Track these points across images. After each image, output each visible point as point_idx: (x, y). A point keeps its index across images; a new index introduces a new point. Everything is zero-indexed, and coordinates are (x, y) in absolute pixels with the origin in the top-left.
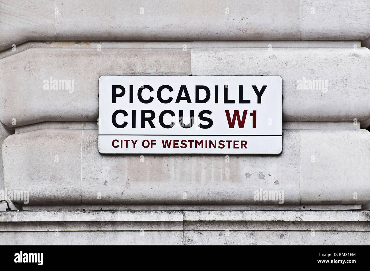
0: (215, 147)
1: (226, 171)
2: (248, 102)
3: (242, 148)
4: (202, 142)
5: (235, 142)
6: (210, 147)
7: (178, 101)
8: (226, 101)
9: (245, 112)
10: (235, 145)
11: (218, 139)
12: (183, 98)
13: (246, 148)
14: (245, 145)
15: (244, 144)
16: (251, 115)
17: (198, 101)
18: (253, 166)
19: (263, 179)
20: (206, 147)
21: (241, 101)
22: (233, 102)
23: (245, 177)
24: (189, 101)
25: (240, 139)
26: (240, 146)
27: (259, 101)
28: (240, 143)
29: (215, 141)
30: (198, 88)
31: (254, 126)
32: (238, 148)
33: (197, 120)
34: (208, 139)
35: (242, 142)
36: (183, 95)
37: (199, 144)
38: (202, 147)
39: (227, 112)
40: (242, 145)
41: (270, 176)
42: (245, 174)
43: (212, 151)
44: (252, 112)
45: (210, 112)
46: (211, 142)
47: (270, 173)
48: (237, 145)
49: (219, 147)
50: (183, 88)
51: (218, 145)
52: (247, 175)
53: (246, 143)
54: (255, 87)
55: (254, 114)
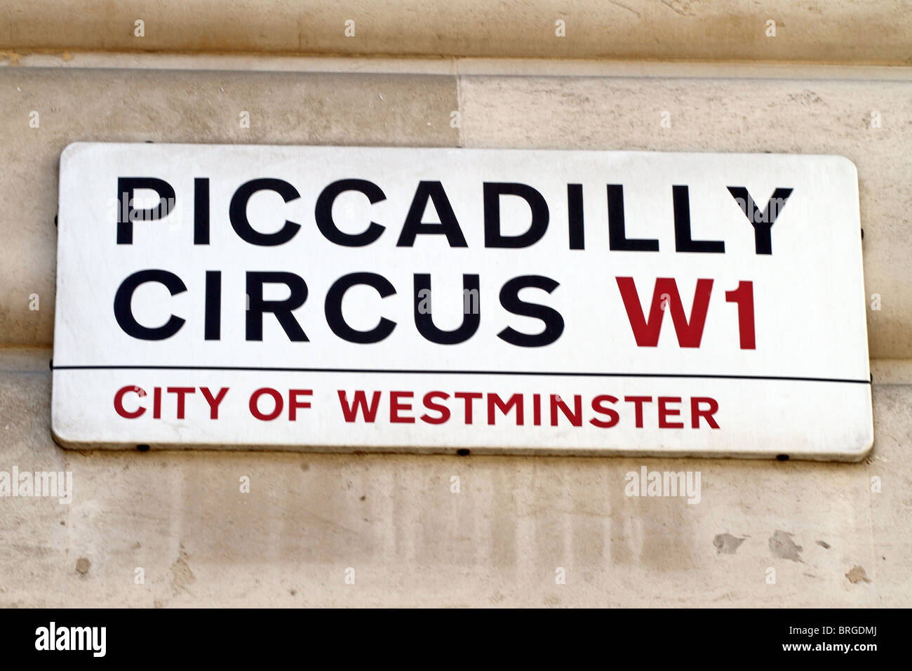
0: (576, 420)
1: (628, 524)
2: (717, 247)
3: (695, 424)
4: (518, 399)
5: (662, 401)
6: (554, 422)
7: (406, 239)
8: (619, 241)
9: (704, 287)
10: (663, 412)
11: (590, 389)
12: (431, 229)
13: (714, 425)
14: (709, 416)
15: (705, 411)
16: (730, 297)
17: (494, 238)
18: (747, 508)
19: (795, 558)
20: (537, 421)
21: (685, 243)
22: (652, 245)
23: (714, 550)
24: (457, 239)
25: (687, 390)
26: (686, 416)
27: (763, 245)
28: (686, 409)
29: (578, 399)
30: (493, 192)
31: (748, 340)
32: (680, 426)
33: (494, 316)
34: (546, 388)
35: (695, 401)
36: (431, 215)
37: (505, 409)
38: (520, 421)
39: (627, 286)
40: (696, 413)
41: (826, 546)
42: (712, 537)
43: (565, 436)
44: (734, 287)
45: (548, 285)
46: (556, 403)
47: (824, 534)
48: (677, 413)
49: (595, 422)
50: (430, 191)
51: (588, 413)
52: (720, 541)
53: (714, 405)
54: (740, 193)
55: (743, 296)
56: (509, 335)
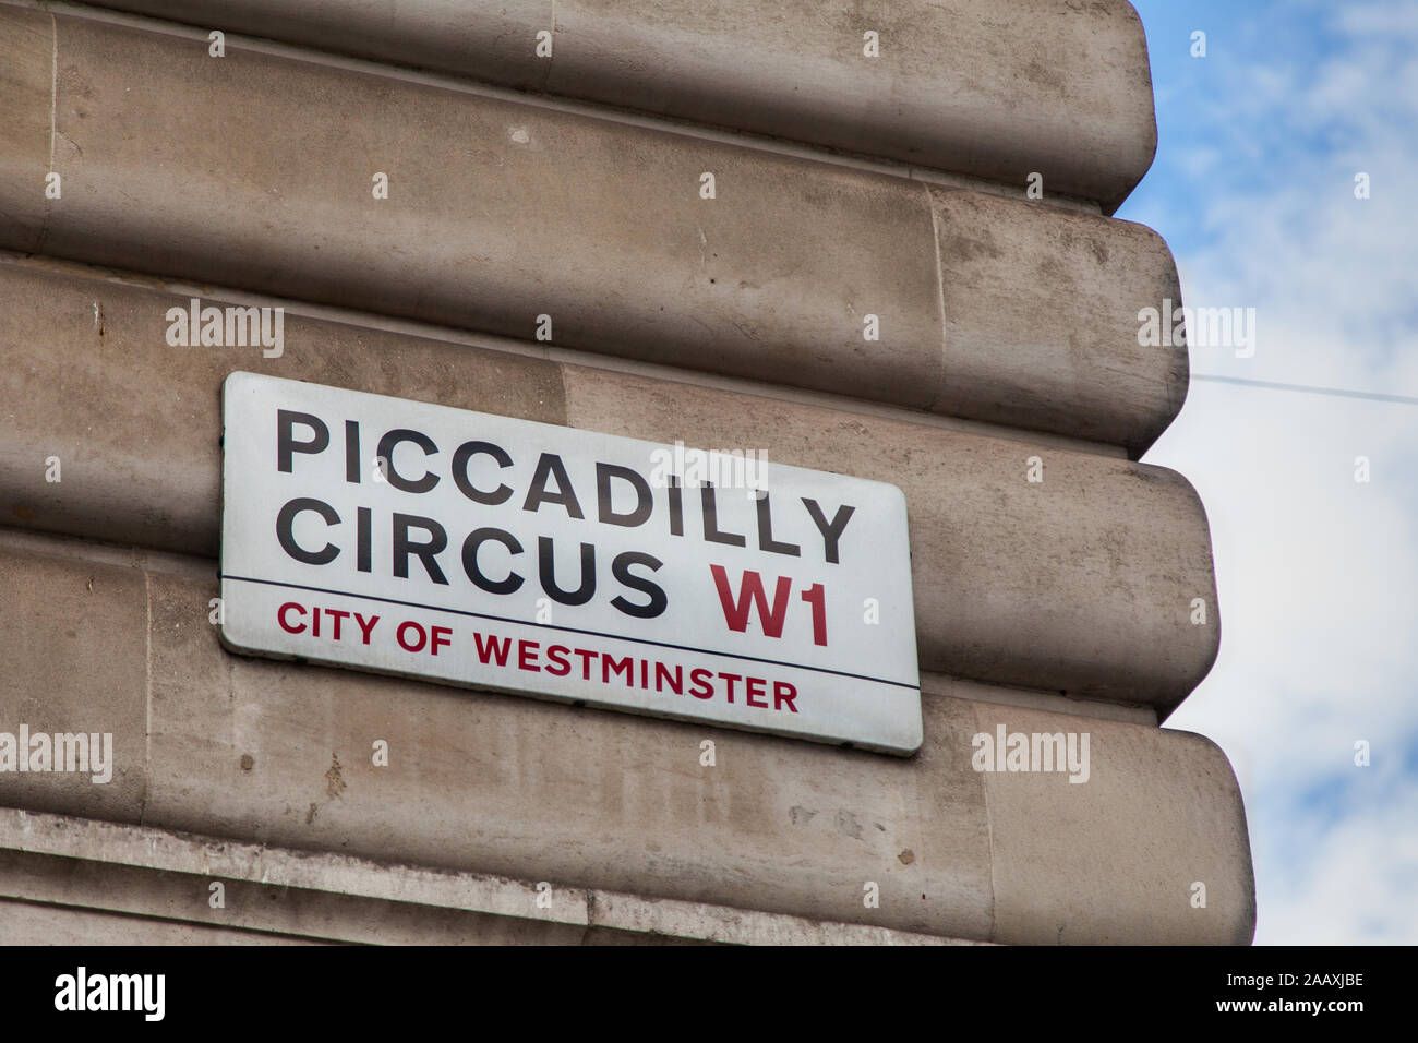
0: (678, 688)
1: (717, 786)
2: (794, 550)
3: (778, 706)
4: (628, 662)
5: (750, 681)
6: (659, 687)
7: (531, 504)
8: (712, 534)
9: (784, 585)
10: (751, 692)
11: (690, 662)
12: (552, 498)
13: (793, 709)
14: (789, 699)
15: (786, 695)
16: (806, 596)
17: (606, 515)
18: (816, 787)
19: (858, 836)
20: (645, 685)
21: (767, 543)
22: (739, 541)
23: (789, 820)
24: (575, 511)
25: (771, 674)
26: (769, 698)
27: (832, 555)
28: (769, 689)
29: (679, 669)
30: (605, 472)
31: (820, 638)
32: (764, 705)
33: (608, 586)
34: (654, 656)
35: (778, 685)
36: (552, 486)
37: (618, 670)
38: (630, 682)
39: (719, 574)
40: (778, 697)
41: (882, 829)
42: (787, 809)
43: (668, 701)
44: (809, 588)
45: (655, 564)
46: (660, 668)
47: (880, 818)
48: (762, 693)
49: (693, 692)
50: (549, 463)
51: (688, 684)
52: (794, 812)
53: (794, 693)
54: (811, 506)
55: (815, 596)
56: (620, 603)
